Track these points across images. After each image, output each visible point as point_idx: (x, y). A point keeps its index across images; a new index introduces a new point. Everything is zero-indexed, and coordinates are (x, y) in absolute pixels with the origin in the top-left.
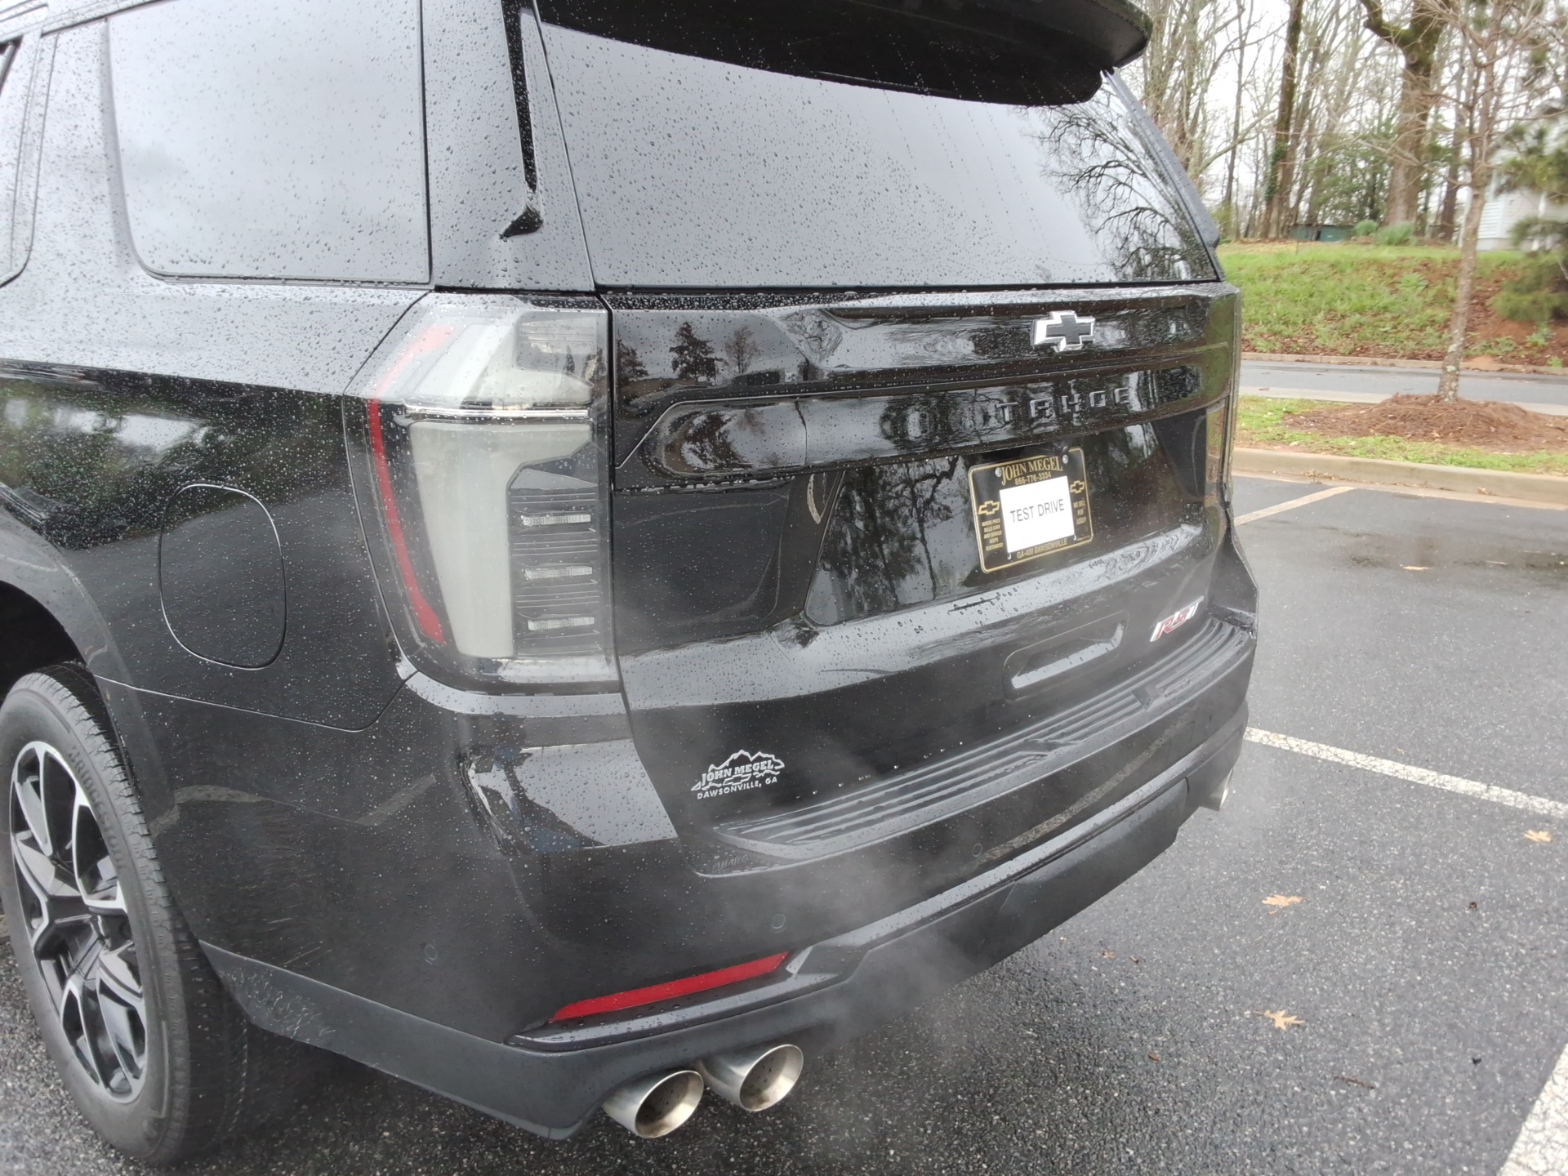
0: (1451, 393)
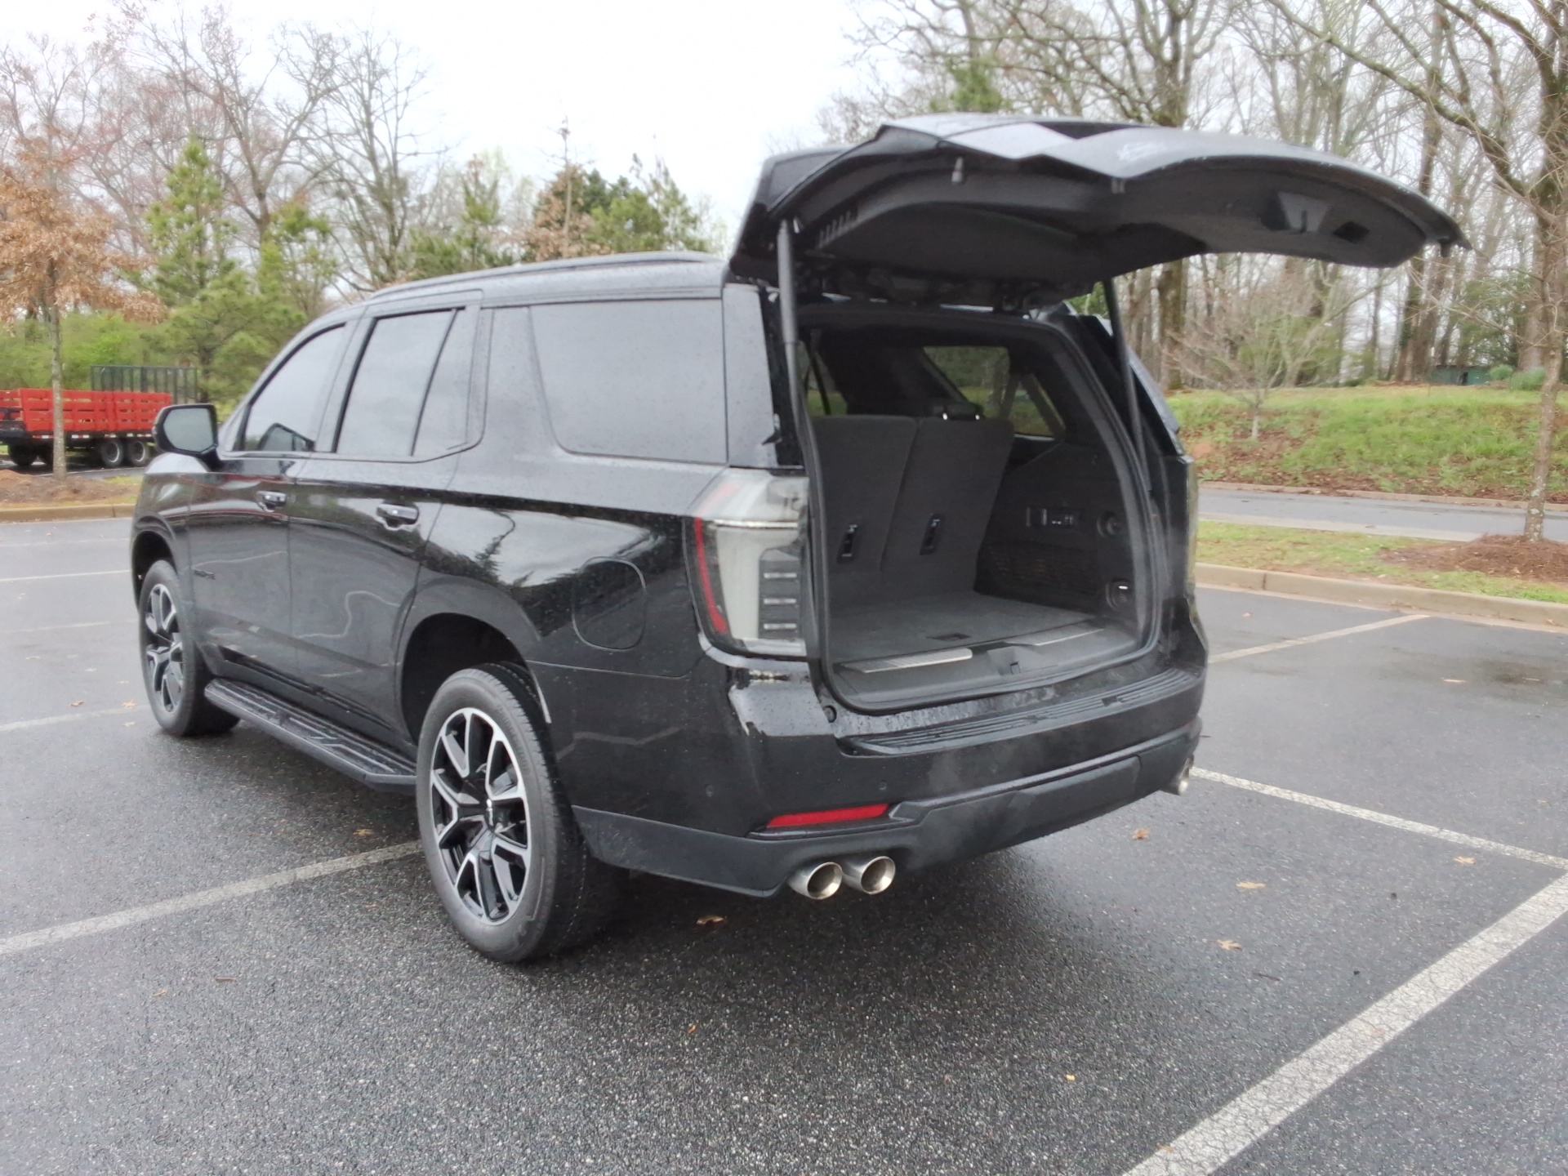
0: (1536, 534)
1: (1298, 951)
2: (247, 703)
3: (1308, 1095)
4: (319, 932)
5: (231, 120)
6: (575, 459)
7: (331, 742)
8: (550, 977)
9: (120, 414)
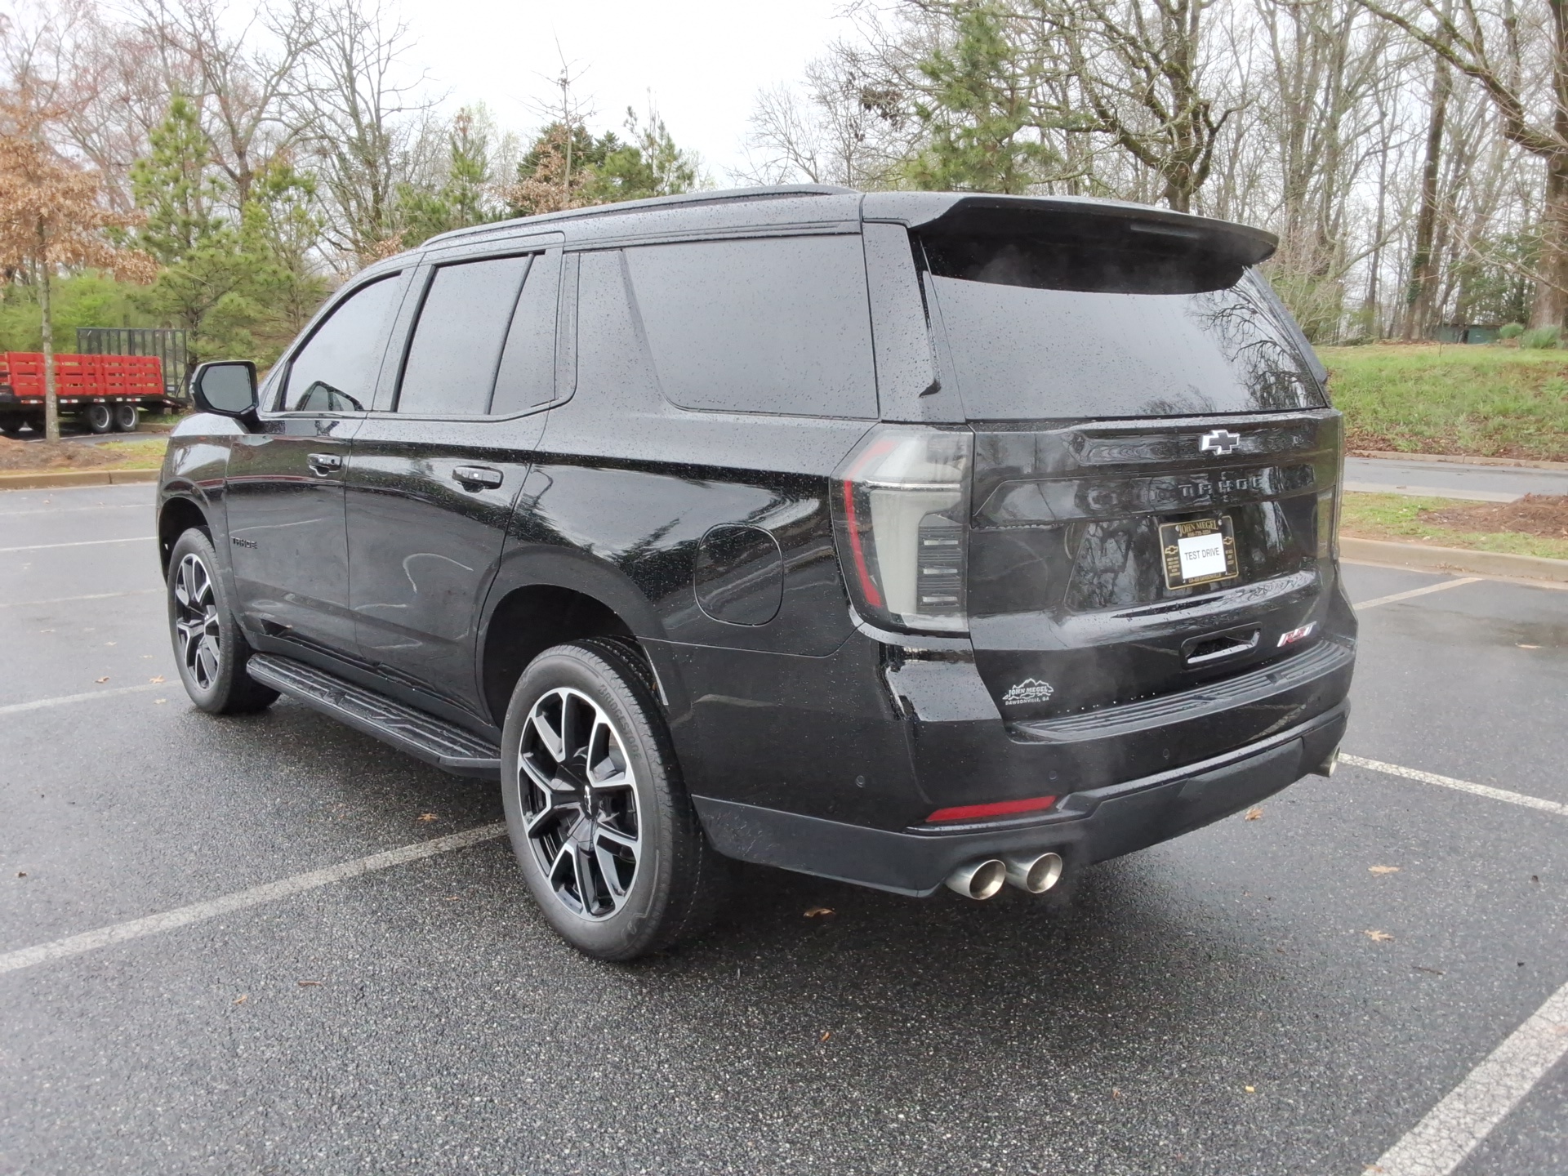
1: (1453, 942)
2: (295, 680)
3: (1507, 1103)
4: (402, 930)
5: (208, 75)
6: (689, 415)
7: (396, 722)
8: (660, 976)
9: (110, 379)
